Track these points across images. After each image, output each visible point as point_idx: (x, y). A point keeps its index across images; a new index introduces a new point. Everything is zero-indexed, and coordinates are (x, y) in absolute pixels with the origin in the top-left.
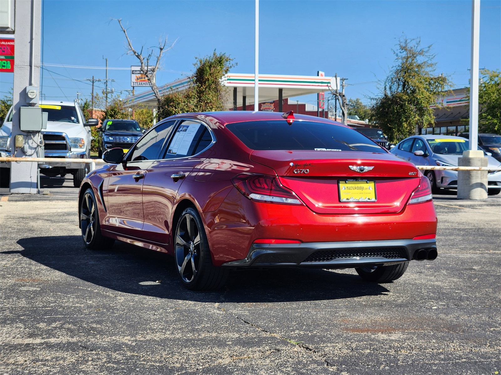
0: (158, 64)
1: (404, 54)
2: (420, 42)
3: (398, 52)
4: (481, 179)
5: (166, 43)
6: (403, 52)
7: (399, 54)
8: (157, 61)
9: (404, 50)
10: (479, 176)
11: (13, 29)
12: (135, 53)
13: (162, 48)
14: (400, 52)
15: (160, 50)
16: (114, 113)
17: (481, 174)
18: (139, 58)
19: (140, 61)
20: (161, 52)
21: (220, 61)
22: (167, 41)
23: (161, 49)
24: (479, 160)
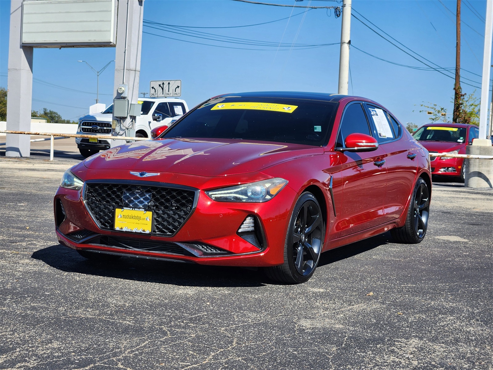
4: (479, 167)
10: (477, 164)
11: (115, 43)
17: (479, 162)
24: (478, 149)
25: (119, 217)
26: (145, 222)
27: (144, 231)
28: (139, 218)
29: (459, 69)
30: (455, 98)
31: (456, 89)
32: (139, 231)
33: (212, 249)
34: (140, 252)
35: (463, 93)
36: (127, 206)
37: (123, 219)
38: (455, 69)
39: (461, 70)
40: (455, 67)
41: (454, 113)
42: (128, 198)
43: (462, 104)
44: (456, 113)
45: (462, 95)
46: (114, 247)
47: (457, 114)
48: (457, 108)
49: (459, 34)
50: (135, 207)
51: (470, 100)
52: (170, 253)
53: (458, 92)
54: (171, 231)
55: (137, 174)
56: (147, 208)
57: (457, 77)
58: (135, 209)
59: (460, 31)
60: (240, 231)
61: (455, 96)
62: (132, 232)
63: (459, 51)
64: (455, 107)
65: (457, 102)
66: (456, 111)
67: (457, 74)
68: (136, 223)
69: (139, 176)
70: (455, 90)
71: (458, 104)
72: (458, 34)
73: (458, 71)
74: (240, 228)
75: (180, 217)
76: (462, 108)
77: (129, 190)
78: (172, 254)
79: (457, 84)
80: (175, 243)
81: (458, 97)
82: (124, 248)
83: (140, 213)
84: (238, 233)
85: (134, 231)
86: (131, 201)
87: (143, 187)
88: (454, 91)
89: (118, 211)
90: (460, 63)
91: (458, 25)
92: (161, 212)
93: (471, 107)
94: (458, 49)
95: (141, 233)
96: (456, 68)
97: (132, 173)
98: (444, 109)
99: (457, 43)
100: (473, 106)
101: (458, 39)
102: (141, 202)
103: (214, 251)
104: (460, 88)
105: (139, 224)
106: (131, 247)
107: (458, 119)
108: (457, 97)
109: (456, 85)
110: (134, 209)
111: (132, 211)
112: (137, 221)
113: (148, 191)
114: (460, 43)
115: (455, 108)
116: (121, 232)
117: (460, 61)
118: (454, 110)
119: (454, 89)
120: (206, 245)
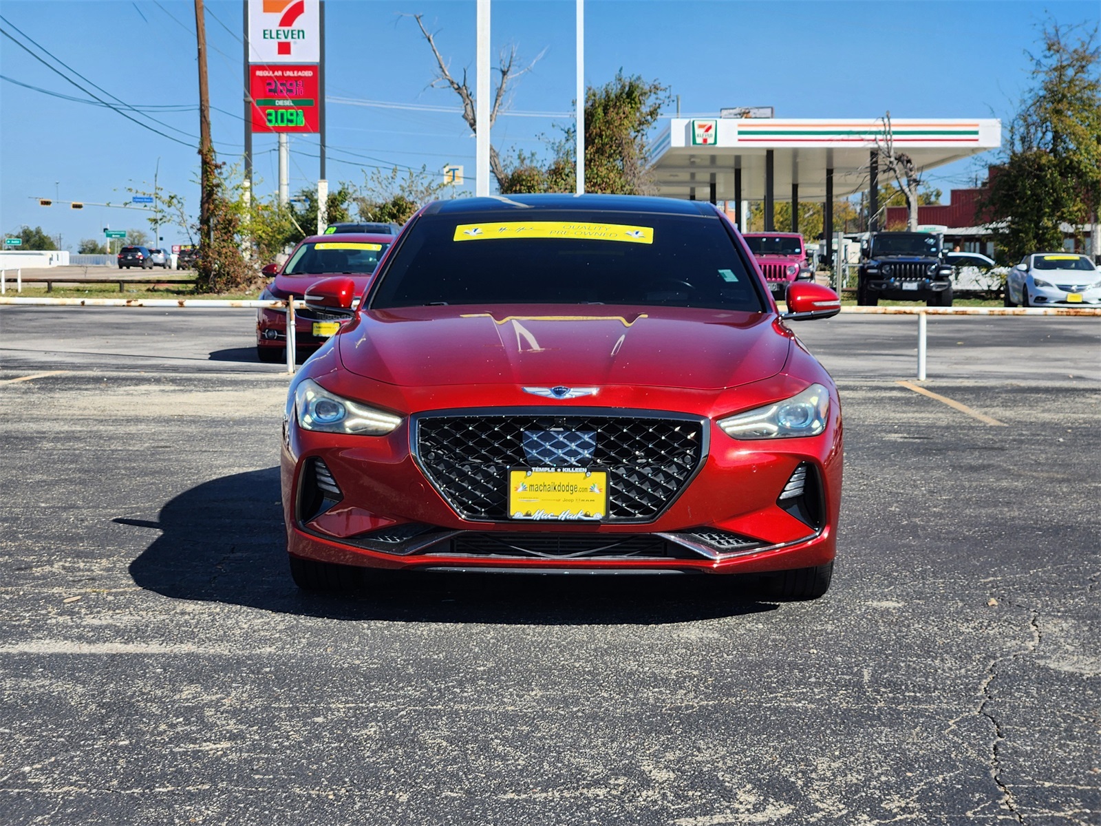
0: (497, 105)
1: (1053, 61)
2: (1096, 31)
3: (1038, 55)
5: (513, 59)
6: (1052, 56)
7: (1044, 61)
8: (496, 100)
9: (1052, 52)
12: (452, 83)
13: (506, 69)
14: (1046, 57)
15: (501, 74)
16: (398, 211)
18: (461, 94)
19: (461, 99)
20: (503, 78)
21: (630, 95)
22: (514, 55)
23: (504, 73)
25: (521, 489)
26: (588, 495)
27: (586, 515)
28: (572, 489)
29: (207, 108)
30: (203, 173)
31: (205, 152)
32: (575, 517)
33: (731, 541)
34: (567, 561)
35: (219, 162)
36: (538, 464)
37: (529, 494)
38: (198, 107)
39: (210, 109)
40: (199, 103)
41: (202, 206)
42: (534, 445)
43: (218, 186)
44: (207, 205)
45: (217, 167)
46: (493, 556)
47: (209, 209)
48: (209, 194)
49: (203, 30)
50: (561, 464)
51: (233, 175)
52: (642, 558)
53: (208, 160)
54: (646, 510)
55: (545, 392)
56: (589, 465)
57: (203, 125)
58: (564, 469)
59: (204, 25)
60: (784, 496)
61: (203, 168)
62: (557, 520)
63: (204, 69)
64: (203, 193)
65: (208, 181)
66: (207, 202)
67: (203, 119)
68: (565, 500)
69: (553, 396)
70: (202, 155)
71: (209, 186)
72: (200, 29)
73: (206, 112)
74: (784, 491)
75: (669, 477)
76: (219, 194)
77: (535, 428)
78: (646, 558)
79: (205, 142)
80: (659, 534)
81: (209, 169)
82: (525, 557)
83: (577, 476)
84: (779, 502)
85: (562, 517)
86: (547, 453)
87: (571, 420)
88: (200, 156)
89: (517, 477)
90: (207, 94)
91: (198, 11)
92: (622, 471)
93: (236, 192)
94: (203, 63)
95: (580, 521)
96: (201, 105)
97: (530, 390)
98: (178, 197)
99: (199, 50)
100: (241, 190)
101: (202, 41)
102: (573, 453)
103: (736, 545)
104: (211, 150)
105: (572, 501)
106: (540, 554)
107: (211, 220)
108: (207, 171)
109: (202, 143)
110: (559, 470)
111: (556, 473)
112: (567, 495)
113: (585, 429)
114: (205, 49)
115: (205, 195)
116: (527, 523)
117: (207, 90)
118: (203, 198)
119: (200, 152)
120: (719, 532)
